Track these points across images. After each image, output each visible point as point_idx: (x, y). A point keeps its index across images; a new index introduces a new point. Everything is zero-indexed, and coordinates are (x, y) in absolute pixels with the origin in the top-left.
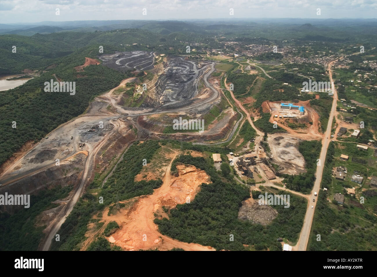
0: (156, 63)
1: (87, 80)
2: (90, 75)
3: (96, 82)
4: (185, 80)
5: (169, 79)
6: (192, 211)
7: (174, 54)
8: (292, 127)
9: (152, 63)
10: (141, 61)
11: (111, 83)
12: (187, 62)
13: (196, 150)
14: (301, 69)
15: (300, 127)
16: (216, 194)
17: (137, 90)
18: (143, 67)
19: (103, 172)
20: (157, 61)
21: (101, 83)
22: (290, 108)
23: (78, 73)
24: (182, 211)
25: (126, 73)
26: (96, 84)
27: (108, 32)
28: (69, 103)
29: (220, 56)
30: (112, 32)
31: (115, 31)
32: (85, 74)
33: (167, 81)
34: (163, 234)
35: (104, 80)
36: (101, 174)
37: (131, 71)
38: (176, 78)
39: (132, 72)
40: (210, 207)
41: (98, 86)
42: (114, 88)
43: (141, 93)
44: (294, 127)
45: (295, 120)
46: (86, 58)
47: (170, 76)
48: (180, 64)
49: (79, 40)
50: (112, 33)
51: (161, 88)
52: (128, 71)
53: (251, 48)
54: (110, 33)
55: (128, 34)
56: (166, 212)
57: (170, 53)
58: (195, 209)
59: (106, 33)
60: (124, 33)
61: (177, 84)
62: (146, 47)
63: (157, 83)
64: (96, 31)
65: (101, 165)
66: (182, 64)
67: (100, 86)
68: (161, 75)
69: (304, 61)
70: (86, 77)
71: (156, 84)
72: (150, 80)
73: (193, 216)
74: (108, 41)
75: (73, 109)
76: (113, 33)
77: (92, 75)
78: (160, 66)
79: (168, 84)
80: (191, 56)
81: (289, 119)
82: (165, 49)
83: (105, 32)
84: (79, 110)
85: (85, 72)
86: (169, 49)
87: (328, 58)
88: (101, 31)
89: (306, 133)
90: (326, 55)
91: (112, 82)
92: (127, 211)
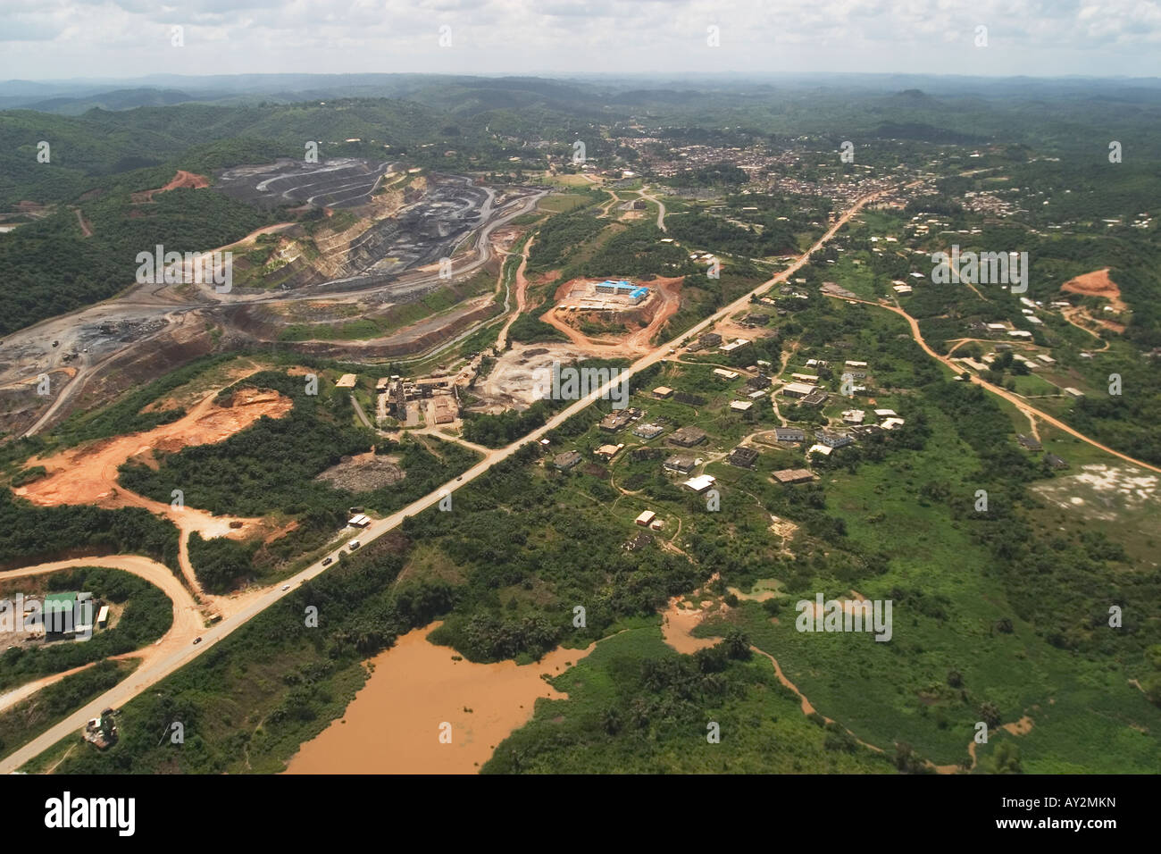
0: (380, 191)
1: (154, 224)
2: (166, 212)
3: (175, 228)
4: (443, 234)
5: (408, 232)
6: (213, 461)
7: (454, 167)
8: (589, 331)
9: (368, 189)
10: (339, 183)
11: (217, 232)
12: (477, 191)
13: (307, 365)
14: (766, 210)
15: (610, 331)
16: (285, 437)
17: (282, 251)
18: (337, 200)
19: (93, 408)
20: (386, 186)
21: (190, 233)
22: (615, 291)
23: (134, 207)
24: (190, 458)
25: (273, 211)
26: (175, 235)
27: (295, 106)
28: (78, 273)
29: (583, 175)
30: (305, 106)
31: (317, 104)
32: (153, 210)
33: (399, 237)
34: (124, 487)
35: (200, 226)
36: (87, 411)
37: (289, 206)
38: (423, 229)
39: (290, 210)
40: (257, 457)
41: (179, 239)
42: (224, 245)
43: (291, 260)
44: (594, 332)
45: (605, 315)
46: (180, 172)
47: (410, 224)
48: (457, 194)
49: (212, 128)
50: (305, 108)
51: (370, 252)
52: (279, 207)
53: (684, 155)
54: (300, 110)
55: (349, 112)
56: (157, 459)
57: (444, 167)
58: (222, 456)
59: (288, 110)
60: (339, 109)
61: (421, 244)
62: (383, 149)
63: (358, 241)
64: (263, 105)
65: (97, 395)
66: (463, 195)
67: (186, 239)
68: (383, 222)
69: (803, 189)
70: (153, 216)
71: (352, 244)
72: (340, 230)
73: (211, 469)
74: (291, 133)
75: (86, 287)
76: (311, 110)
77: (171, 211)
78: (391, 198)
79: (400, 244)
80: (493, 176)
81: (590, 315)
82: (435, 155)
83: (286, 108)
84: (101, 290)
85: (154, 205)
86: (443, 156)
87: (874, 182)
88: (276, 105)
89: (614, 345)
90: (873, 175)
91: (222, 232)
92: (74, 453)
